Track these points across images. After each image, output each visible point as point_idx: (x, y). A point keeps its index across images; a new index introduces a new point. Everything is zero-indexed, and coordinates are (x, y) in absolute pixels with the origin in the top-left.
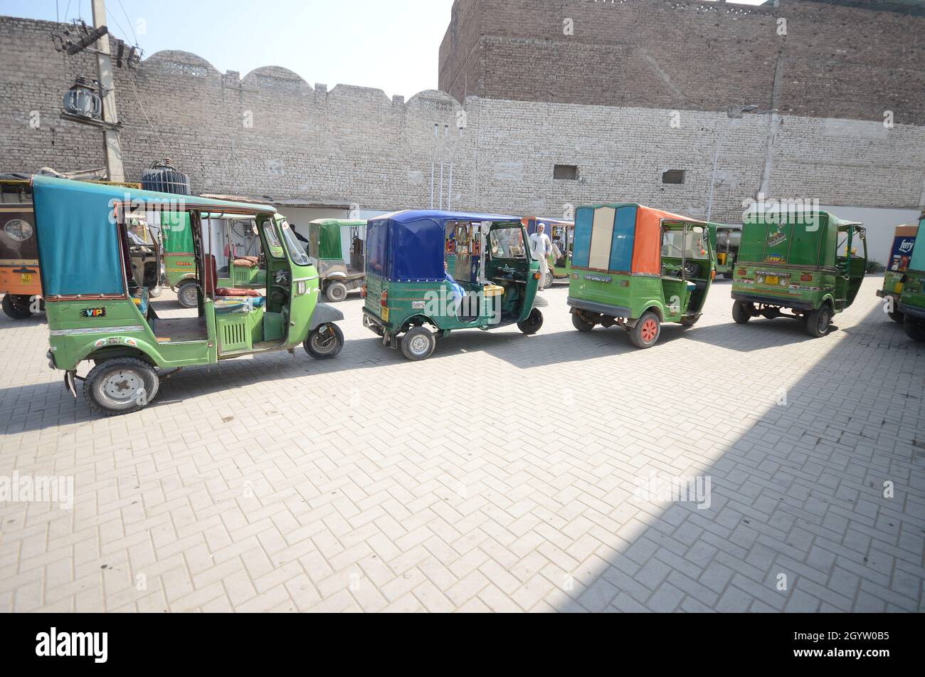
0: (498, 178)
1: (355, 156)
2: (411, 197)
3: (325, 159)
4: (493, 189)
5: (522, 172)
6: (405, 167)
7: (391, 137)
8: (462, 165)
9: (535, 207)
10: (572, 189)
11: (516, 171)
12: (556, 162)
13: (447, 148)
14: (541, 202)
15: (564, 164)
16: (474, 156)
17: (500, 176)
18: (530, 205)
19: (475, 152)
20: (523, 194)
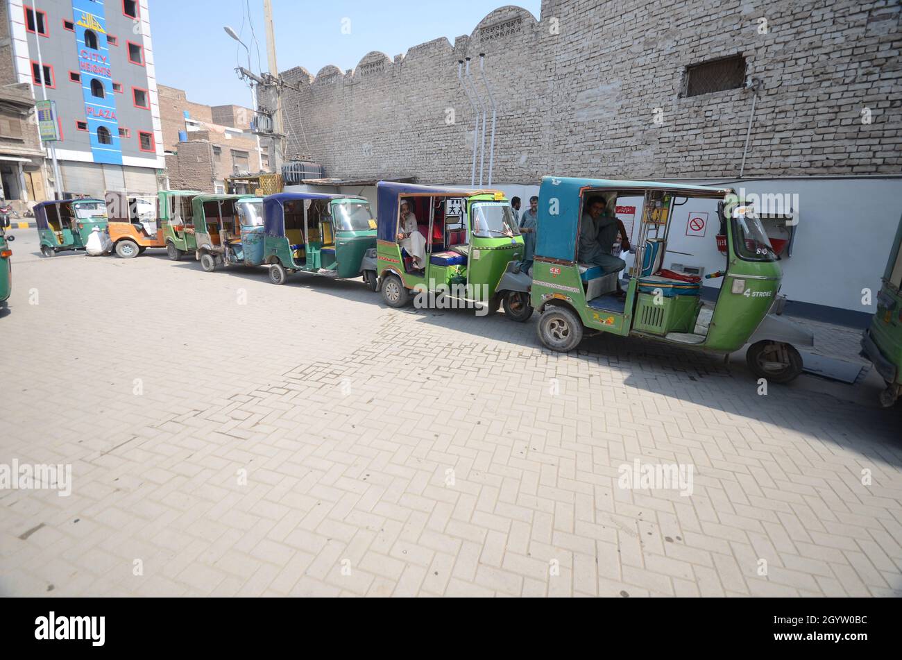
0: (579, 120)
1: (419, 125)
2: (467, 165)
3: (398, 134)
4: (571, 139)
5: (618, 99)
6: (462, 128)
7: (451, 93)
8: (530, 111)
9: (636, 164)
10: (721, 112)
11: (608, 101)
12: (689, 59)
13: (511, 90)
14: (649, 152)
15: (707, 58)
16: (548, 91)
17: (583, 116)
18: (627, 161)
19: (551, 85)
20: (617, 141)
